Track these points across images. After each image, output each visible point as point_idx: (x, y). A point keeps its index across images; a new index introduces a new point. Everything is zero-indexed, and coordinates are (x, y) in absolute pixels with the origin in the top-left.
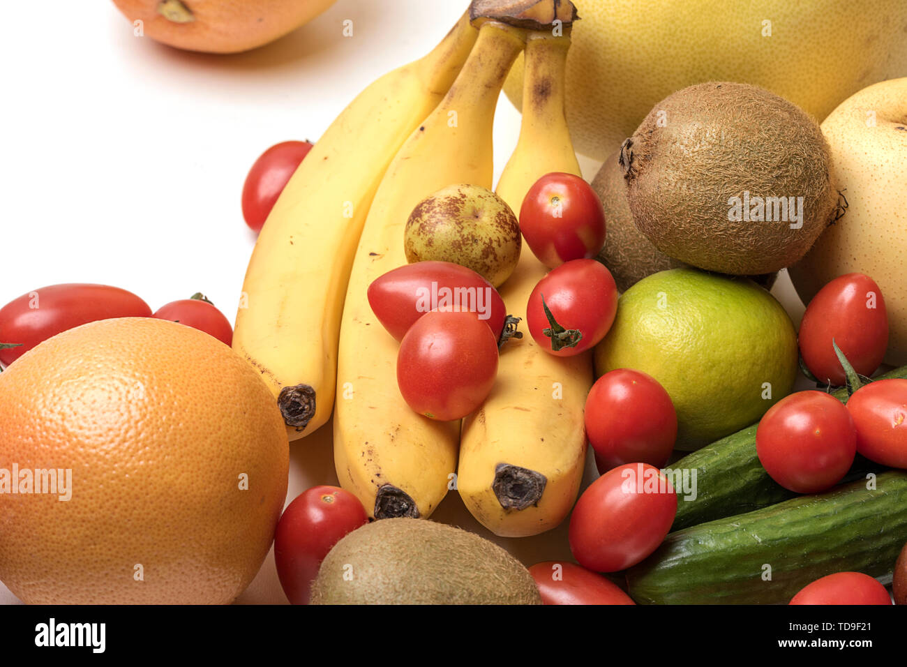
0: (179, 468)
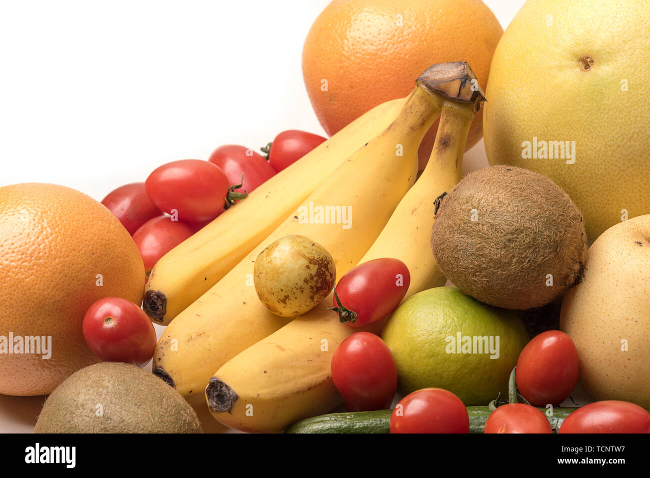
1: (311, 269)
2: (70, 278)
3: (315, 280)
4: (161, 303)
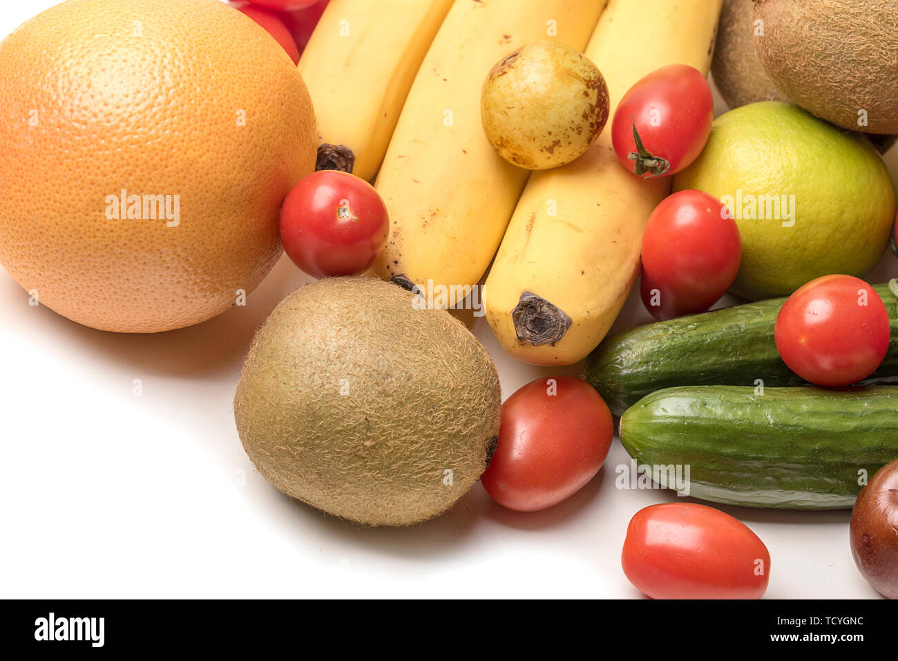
1: (590, 96)
2: (261, 148)
3: (596, 112)
4: (344, 164)
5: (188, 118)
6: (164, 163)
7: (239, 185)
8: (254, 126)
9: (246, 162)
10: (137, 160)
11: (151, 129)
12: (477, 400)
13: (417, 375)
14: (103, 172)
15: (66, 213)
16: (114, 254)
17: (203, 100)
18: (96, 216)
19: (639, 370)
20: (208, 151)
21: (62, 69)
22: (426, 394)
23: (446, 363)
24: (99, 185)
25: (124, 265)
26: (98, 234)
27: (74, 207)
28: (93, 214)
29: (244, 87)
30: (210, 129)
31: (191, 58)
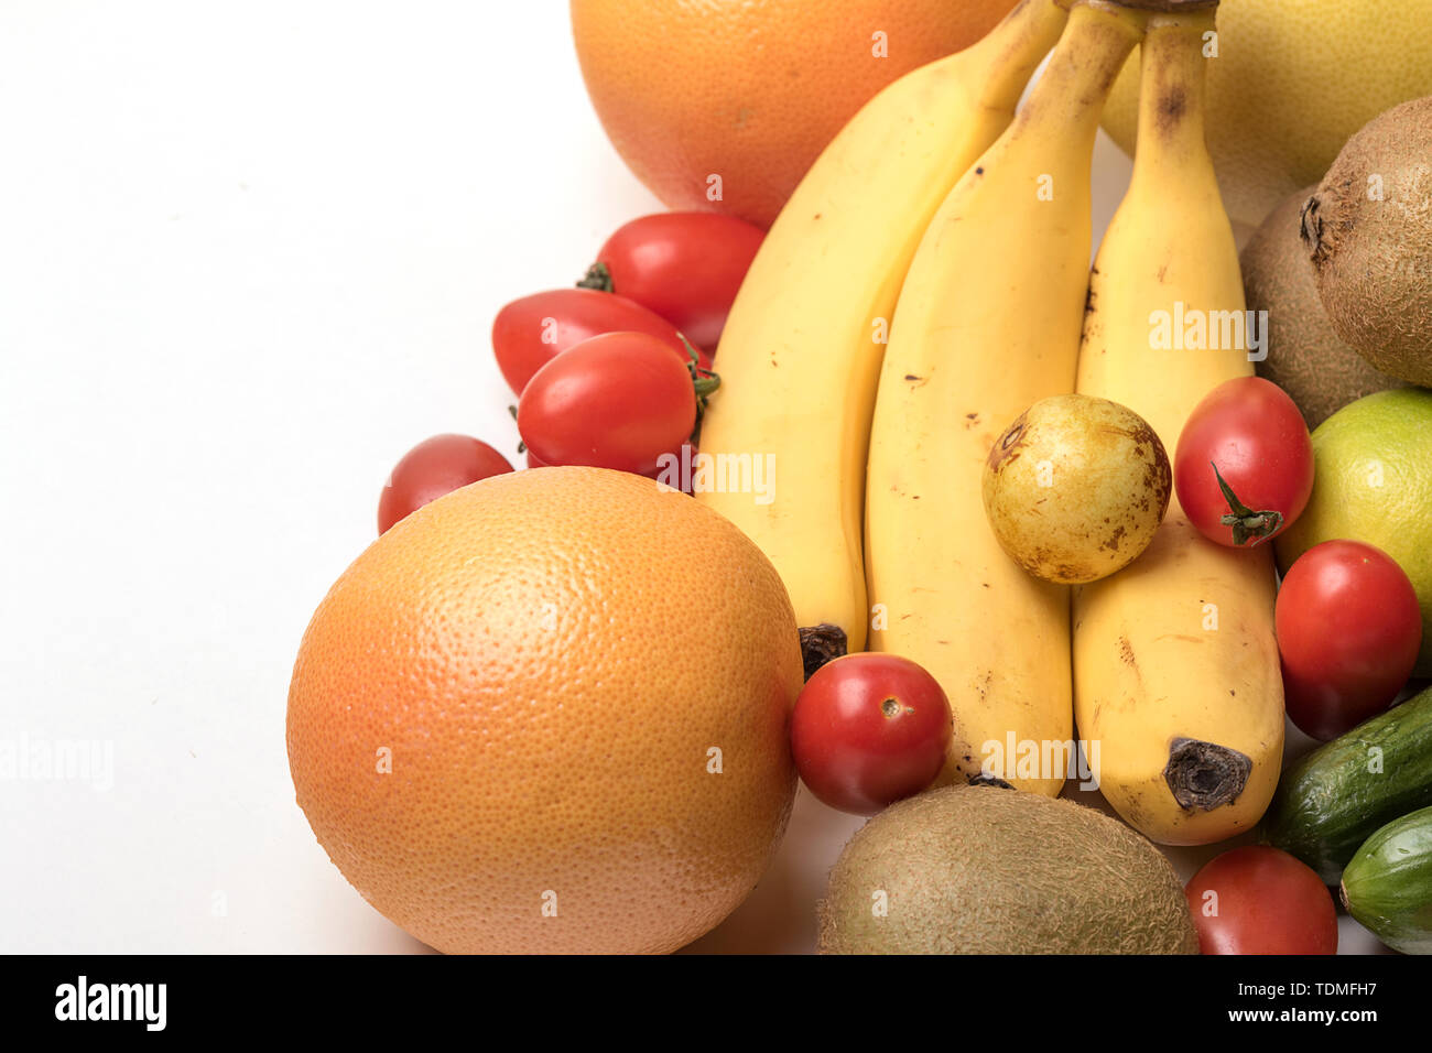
0: (676, 665)
1: (1145, 452)
3: (1159, 473)
4: (833, 650)
5: (641, 635)
6: (628, 707)
7: (735, 708)
8: (730, 621)
9: (735, 674)
10: (590, 713)
11: (595, 665)
12: (1168, 908)
13: (1081, 897)
14: (546, 745)
15: (509, 819)
16: (591, 857)
17: (651, 604)
18: (553, 810)
19: (1342, 808)
20: (682, 672)
21: (437, 620)
22: (1103, 918)
23: (1110, 869)
24: (546, 766)
25: (608, 869)
26: (563, 836)
27: (518, 807)
28: (549, 808)
29: (698, 570)
30: (675, 642)
31: (613, 551)
